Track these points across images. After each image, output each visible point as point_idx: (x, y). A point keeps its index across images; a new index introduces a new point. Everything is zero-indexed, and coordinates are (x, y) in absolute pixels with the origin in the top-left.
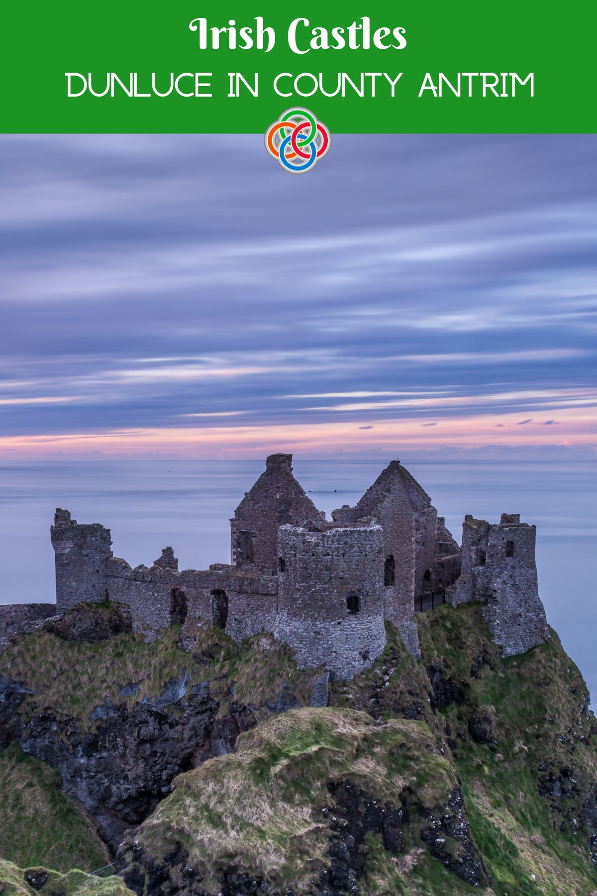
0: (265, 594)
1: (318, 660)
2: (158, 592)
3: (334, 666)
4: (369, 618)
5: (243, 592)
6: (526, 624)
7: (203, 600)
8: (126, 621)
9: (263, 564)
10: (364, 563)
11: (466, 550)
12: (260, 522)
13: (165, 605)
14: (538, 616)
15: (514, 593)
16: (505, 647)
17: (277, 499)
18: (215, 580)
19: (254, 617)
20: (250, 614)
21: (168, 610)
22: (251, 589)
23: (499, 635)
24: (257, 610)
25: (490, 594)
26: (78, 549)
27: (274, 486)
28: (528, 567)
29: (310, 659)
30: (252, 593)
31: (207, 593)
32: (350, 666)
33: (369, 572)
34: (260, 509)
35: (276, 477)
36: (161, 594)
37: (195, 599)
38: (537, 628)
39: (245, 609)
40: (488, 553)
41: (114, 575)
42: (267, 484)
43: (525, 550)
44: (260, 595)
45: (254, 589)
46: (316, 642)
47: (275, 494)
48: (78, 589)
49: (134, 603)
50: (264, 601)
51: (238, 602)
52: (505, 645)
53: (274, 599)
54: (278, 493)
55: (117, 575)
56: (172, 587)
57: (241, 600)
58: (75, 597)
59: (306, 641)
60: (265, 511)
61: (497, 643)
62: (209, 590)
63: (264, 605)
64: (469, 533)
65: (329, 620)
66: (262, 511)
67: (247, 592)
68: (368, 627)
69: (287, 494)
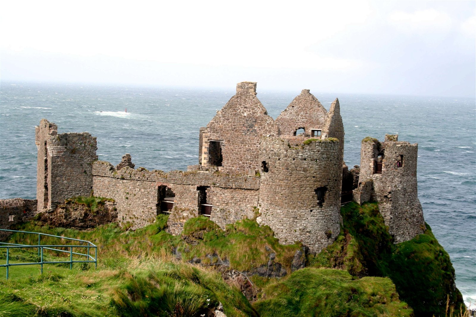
0: (248, 189)
1: (296, 238)
2: (145, 188)
3: (308, 242)
4: (331, 207)
5: (228, 188)
6: (410, 218)
7: (189, 194)
8: (112, 213)
9: (230, 168)
10: (329, 166)
11: (365, 161)
12: (229, 135)
13: (151, 199)
14: (418, 213)
15: (403, 195)
16: (396, 236)
17: (245, 117)
18: (201, 179)
19: (238, 207)
20: (233, 204)
21: (154, 203)
22: (235, 186)
23: (392, 227)
24: (240, 201)
25: (386, 195)
26: (70, 153)
27: (242, 106)
28: (412, 175)
29: (290, 237)
30: (236, 188)
31: (193, 189)
32: (319, 242)
33: (332, 173)
34: (230, 124)
35: (245, 100)
36: (148, 190)
37: (182, 194)
38: (418, 222)
39: (229, 201)
40: (384, 163)
41: (99, 175)
42: (236, 104)
43: (411, 162)
44: (244, 190)
45: (238, 186)
46: (295, 225)
47: (243, 113)
48: (69, 187)
49: (120, 197)
50: (247, 194)
51: (223, 195)
52: (395, 234)
53: (257, 193)
54: (245, 112)
55: (104, 175)
56: (160, 185)
57: (226, 194)
58: (66, 193)
59: (287, 224)
60: (234, 126)
61: (391, 233)
62: (196, 186)
63: (247, 197)
64: (369, 148)
65: (305, 208)
66: (231, 126)
67: (232, 188)
68: (331, 214)
69: (254, 113)
